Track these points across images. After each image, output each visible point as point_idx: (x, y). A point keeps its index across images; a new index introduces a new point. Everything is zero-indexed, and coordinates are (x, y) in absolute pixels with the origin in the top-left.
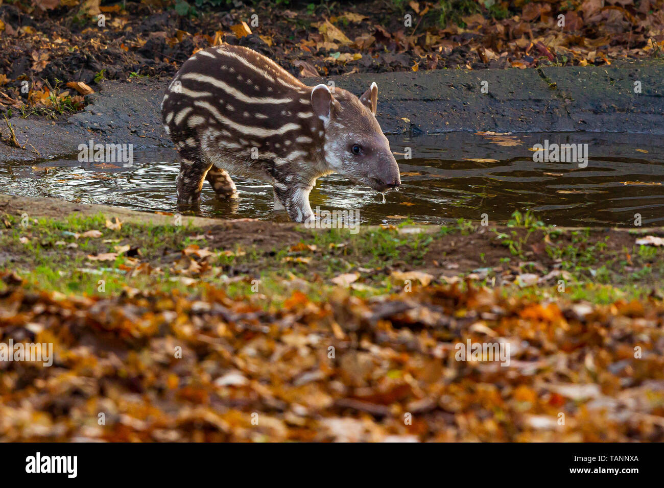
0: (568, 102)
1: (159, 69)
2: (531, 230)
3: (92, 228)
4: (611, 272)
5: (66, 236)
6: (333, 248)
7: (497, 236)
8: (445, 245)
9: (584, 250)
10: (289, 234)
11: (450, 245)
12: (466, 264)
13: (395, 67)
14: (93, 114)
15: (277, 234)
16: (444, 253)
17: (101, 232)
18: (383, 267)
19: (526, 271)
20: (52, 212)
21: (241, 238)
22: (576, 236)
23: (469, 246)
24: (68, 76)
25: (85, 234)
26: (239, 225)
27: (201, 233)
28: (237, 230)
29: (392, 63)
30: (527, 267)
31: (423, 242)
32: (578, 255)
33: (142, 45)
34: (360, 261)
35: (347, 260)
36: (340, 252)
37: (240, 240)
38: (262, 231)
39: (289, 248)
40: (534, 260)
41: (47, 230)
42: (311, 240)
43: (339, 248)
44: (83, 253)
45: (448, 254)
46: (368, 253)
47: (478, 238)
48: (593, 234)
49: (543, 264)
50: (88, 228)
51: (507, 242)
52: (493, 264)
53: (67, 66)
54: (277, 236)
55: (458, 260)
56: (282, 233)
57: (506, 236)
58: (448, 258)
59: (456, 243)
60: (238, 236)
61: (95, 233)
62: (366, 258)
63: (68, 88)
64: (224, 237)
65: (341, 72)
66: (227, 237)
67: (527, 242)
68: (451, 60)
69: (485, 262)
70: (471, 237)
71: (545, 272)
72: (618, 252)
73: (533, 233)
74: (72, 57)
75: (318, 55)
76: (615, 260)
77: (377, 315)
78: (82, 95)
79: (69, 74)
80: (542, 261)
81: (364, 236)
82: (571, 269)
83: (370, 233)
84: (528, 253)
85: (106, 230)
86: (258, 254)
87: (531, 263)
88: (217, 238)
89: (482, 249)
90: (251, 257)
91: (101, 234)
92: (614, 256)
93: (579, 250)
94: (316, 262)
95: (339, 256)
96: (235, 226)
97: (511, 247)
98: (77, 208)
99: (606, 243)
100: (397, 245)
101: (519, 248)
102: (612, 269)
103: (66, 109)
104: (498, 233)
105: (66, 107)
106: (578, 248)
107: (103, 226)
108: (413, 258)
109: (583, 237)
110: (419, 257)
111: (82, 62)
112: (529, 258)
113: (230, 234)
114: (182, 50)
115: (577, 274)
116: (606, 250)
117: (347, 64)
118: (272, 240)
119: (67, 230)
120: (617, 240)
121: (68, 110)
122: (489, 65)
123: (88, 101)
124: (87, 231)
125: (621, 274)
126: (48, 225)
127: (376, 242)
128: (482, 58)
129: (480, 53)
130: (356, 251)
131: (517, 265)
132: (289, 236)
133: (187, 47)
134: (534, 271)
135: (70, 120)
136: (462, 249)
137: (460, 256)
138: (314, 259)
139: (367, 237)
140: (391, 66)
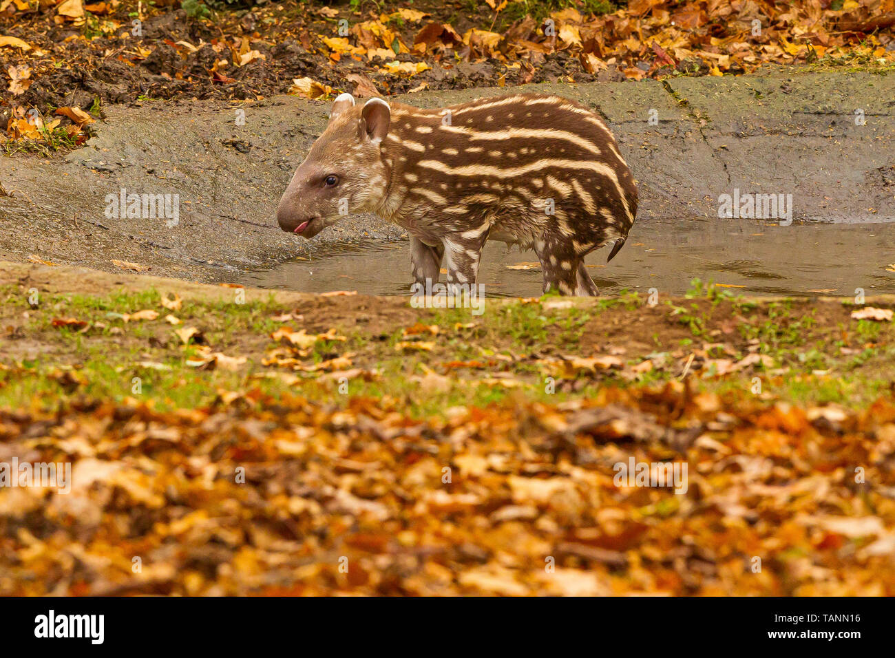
0: (703, 122)
1: (173, 88)
2: (716, 302)
3: (144, 307)
4: (823, 355)
5: (110, 319)
6: (461, 329)
7: (672, 310)
8: (606, 323)
9: (786, 326)
10: (402, 312)
11: (613, 323)
12: (635, 348)
13: (477, 81)
14: (98, 149)
15: (384, 311)
16: (606, 334)
17: (156, 311)
18: (529, 354)
19: (714, 355)
20: (88, 286)
21: (339, 318)
22: (774, 309)
23: (637, 324)
24: (57, 99)
25: (137, 316)
26: (334, 300)
27: (287, 312)
28: (332, 308)
29: (472, 75)
30: (714, 350)
31: (576, 319)
32: (779, 334)
33: (146, 56)
34: (498, 346)
35: (480, 345)
36: (469, 334)
37: (338, 321)
38: (366, 308)
39: (403, 331)
40: (722, 341)
41: (85, 310)
42: (430, 319)
43: (469, 329)
44: (137, 340)
45: (611, 334)
46: (505, 334)
47: (648, 314)
48: (796, 305)
49: (736, 347)
50: (138, 307)
51: (687, 319)
52: (670, 347)
53: (56, 86)
54: (386, 315)
55: (624, 343)
56: (393, 311)
57: (685, 310)
58: (611, 340)
59: (620, 321)
60: (336, 315)
61: (149, 314)
62: (505, 342)
63: (59, 115)
64: (318, 316)
65: (406, 88)
66: (322, 316)
67: (712, 318)
68: (547, 70)
69: (660, 344)
70: (638, 312)
71: (739, 357)
72: (831, 329)
73: (718, 306)
74: (62, 74)
75: (371, 65)
76: (827, 339)
77: (574, 427)
78: (79, 125)
79: (59, 97)
80: (732, 341)
81: (498, 312)
82: (771, 353)
83: (507, 308)
84: (714, 333)
85: (163, 310)
86: (364, 339)
87: (720, 346)
88: (308, 317)
89: (654, 327)
90: (356, 344)
91: (157, 314)
92: (826, 335)
93: (780, 327)
94: (440, 348)
95: (468, 340)
96: (328, 302)
97: (692, 325)
98: (119, 281)
99: (814, 317)
100: (543, 325)
101: (703, 326)
102: (825, 352)
103: (61, 143)
104: (673, 307)
105: (61, 140)
106: (778, 324)
107: (158, 305)
108: (566, 341)
109: (784, 310)
110: (573, 339)
111: (75, 82)
112: (716, 339)
113: (324, 312)
114: (200, 62)
115: (781, 359)
116: (814, 326)
117: (413, 78)
118: (380, 319)
119: (112, 310)
120: (827, 313)
121: (65, 145)
122: (597, 76)
123: (88, 133)
124: (137, 311)
125: (838, 357)
126: (86, 304)
127: (516, 321)
128: (586, 67)
129: (583, 60)
130: (491, 332)
131: (702, 348)
132: (402, 314)
133: (206, 58)
134: (724, 355)
135: (69, 157)
136: (628, 329)
137: (626, 338)
138: (437, 344)
139: (502, 314)
140: (470, 79)
